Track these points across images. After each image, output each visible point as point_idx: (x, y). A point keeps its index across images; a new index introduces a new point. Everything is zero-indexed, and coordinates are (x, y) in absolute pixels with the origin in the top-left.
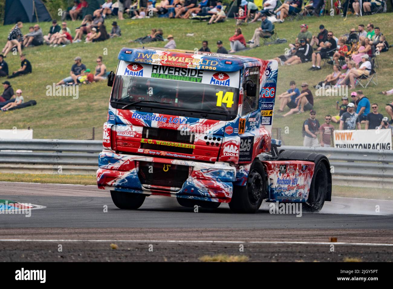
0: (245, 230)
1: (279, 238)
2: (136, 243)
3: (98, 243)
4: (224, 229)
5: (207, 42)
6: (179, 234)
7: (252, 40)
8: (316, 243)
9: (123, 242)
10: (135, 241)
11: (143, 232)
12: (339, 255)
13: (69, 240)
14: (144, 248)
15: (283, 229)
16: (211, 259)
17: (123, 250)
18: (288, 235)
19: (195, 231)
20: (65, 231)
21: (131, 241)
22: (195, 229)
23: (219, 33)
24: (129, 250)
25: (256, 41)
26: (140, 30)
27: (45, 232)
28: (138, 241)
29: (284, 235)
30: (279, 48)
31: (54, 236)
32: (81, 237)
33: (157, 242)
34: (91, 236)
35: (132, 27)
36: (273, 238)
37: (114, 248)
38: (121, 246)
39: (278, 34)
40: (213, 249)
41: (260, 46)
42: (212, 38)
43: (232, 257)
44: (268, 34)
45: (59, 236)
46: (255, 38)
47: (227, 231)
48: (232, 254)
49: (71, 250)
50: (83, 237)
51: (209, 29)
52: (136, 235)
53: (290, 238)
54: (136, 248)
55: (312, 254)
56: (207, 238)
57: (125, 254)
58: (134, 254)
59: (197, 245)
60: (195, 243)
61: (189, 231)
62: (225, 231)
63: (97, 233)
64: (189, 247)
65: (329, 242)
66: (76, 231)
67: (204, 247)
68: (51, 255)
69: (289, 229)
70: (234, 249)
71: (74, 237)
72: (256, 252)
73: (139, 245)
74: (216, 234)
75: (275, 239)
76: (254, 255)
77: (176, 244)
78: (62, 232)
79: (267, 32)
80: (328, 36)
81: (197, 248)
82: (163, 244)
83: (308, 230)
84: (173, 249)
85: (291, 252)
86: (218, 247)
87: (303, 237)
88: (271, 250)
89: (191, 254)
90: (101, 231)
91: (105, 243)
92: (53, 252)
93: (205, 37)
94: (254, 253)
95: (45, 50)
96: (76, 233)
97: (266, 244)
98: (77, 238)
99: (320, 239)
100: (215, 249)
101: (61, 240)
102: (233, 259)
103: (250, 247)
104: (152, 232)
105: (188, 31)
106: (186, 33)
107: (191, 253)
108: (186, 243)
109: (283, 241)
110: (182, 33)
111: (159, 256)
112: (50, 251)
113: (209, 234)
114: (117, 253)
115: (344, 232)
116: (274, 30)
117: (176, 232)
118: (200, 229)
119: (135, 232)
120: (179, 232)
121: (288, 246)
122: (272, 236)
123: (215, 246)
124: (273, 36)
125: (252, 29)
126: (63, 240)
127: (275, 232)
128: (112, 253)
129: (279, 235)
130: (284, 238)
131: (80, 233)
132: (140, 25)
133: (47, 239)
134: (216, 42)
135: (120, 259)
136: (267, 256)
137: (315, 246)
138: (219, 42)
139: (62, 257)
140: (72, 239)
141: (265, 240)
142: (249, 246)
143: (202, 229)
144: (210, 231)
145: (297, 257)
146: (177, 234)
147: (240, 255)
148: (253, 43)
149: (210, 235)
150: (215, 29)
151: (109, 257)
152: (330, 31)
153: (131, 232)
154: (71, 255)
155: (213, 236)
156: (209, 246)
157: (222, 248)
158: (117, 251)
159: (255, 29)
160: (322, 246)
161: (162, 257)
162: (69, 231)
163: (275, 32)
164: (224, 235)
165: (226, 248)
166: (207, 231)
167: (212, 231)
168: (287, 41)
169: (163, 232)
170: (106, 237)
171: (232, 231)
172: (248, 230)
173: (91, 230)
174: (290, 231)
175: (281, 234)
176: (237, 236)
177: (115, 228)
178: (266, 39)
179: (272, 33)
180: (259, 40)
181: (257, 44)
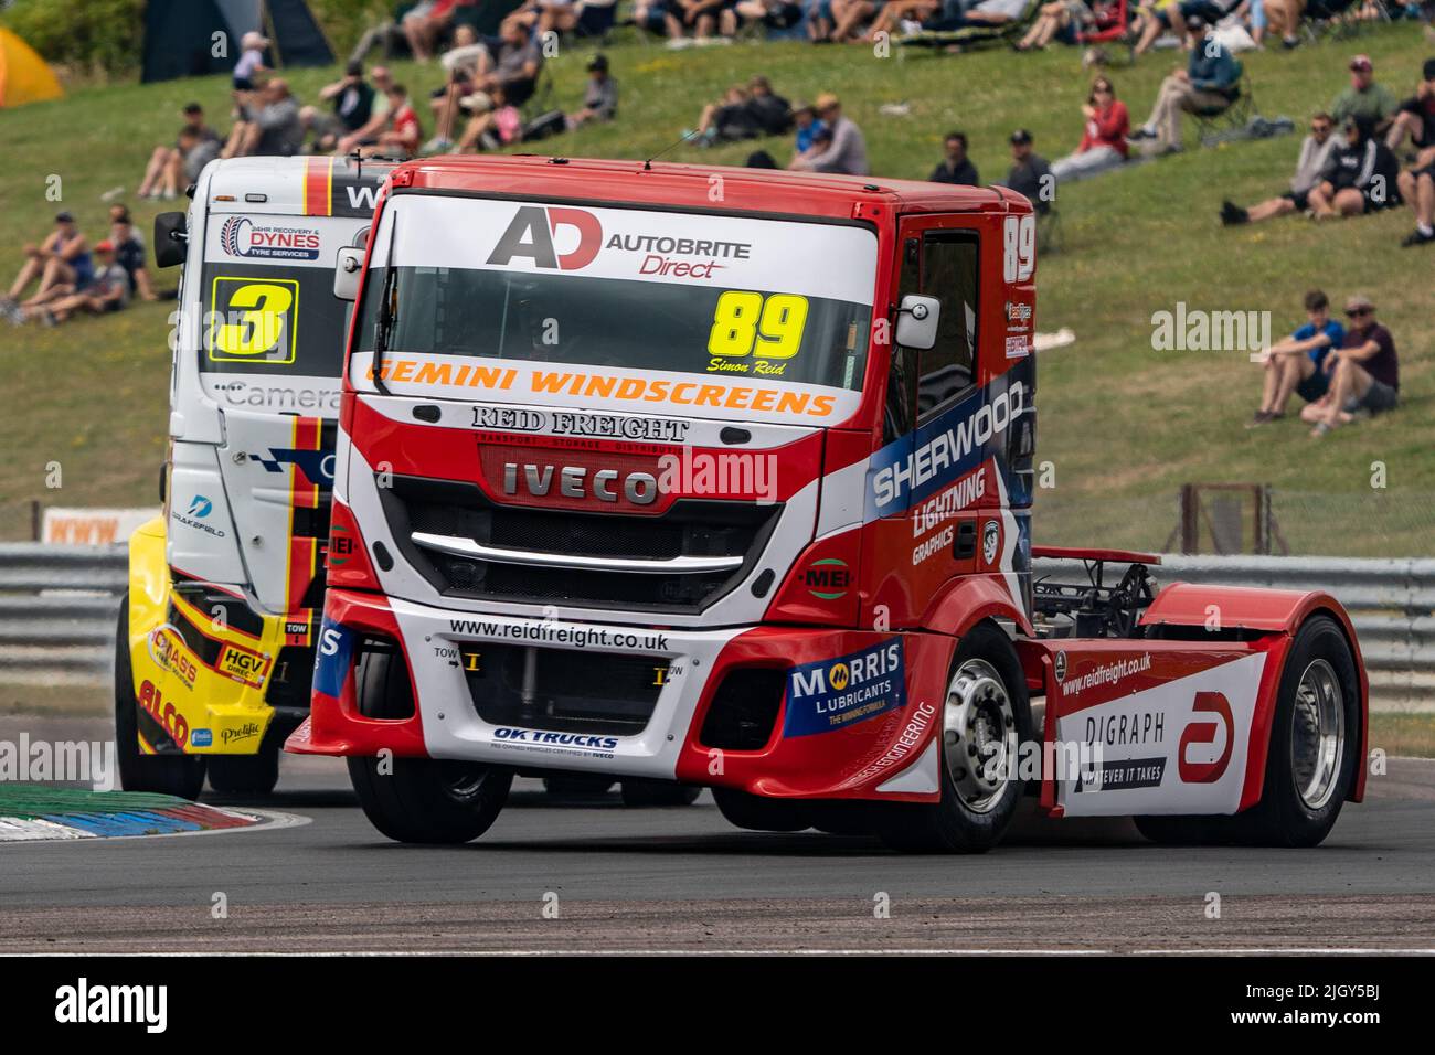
0: (1114, 904)
1: (1255, 933)
4: (1030, 900)
6: (846, 923)
7: (1148, 127)
10: (664, 952)
11: (697, 917)
15: (1270, 896)
18: (1292, 920)
19: (909, 911)
20: (382, 915)
21: (649, 952)
22: (911, 903)
23: (1017, 101)
25: (1165, 131)
26: (691, 94)
27: (302, 921)
29: (1274, 920)
30: (1264, 157)
31: (340, 937)
32: (446, 940)
34: (486, 935)
35: (657, 81)
39: (1256, 97)
41: (1183, 150)
42: (984, 122)
44: (1217, 102)
46: (1164, 114)
47: (1041, 906)
50: (457, 940)
51: (975, 82)
52: (668, 931)
53: (1300, 932)
56: (958, 940)
62: (1033, 906)
66: (429, 917)
69: (1294, 898)
71: (417, 939)
74: (994, 920)
75: (1238, 938)
78: (372, 920)
79: (1210, 91)
83: (1375, 898)
87: (1354, 930)
93: (956, 119)
96: (428, 924)
98: (434, 945)
99: (1422, 933)
104: (736, 916)
105: (887, 96)
106: (878, 103)
109: (1266, 946)
110: (864, 103)
113: (969, 922)
116: (1242, 81)
117: (831, 914)
118: (930, 901)
119: (668, 919)
120: (848, 914)
124: (1238, 106)
125: (1151, 81)
129: (1256, 920)
130: (1274, 932)
131: (444, 924)
132: (689, 72)
138: (1018, 134)
141: (1196, 944)
143: (940, 901)
144: (970, 909)
146: (836, 924)
148: (1154, 136)
149: (971, 925)
150: (996, 84)
153: (650, 919)
155: (985, 931)
159: (1160, 81)
162: (399, 917)
163: (1243, 90)
164: (1028, 924)
166: (959, 910)
167: (980, 909)
168: (1298, 125)
169: (778, 914)
170: (549, 939)
171: (1063, 907)
172: (1126, 904)
173: (489, 912)
174: (1298, 905)
175: (1260, 915)
176: (1082, 926)
177: (586, 901)
178: (1209, 120)
179: (1233, 95)
180: (1177, 123)
181: (1171, 140)
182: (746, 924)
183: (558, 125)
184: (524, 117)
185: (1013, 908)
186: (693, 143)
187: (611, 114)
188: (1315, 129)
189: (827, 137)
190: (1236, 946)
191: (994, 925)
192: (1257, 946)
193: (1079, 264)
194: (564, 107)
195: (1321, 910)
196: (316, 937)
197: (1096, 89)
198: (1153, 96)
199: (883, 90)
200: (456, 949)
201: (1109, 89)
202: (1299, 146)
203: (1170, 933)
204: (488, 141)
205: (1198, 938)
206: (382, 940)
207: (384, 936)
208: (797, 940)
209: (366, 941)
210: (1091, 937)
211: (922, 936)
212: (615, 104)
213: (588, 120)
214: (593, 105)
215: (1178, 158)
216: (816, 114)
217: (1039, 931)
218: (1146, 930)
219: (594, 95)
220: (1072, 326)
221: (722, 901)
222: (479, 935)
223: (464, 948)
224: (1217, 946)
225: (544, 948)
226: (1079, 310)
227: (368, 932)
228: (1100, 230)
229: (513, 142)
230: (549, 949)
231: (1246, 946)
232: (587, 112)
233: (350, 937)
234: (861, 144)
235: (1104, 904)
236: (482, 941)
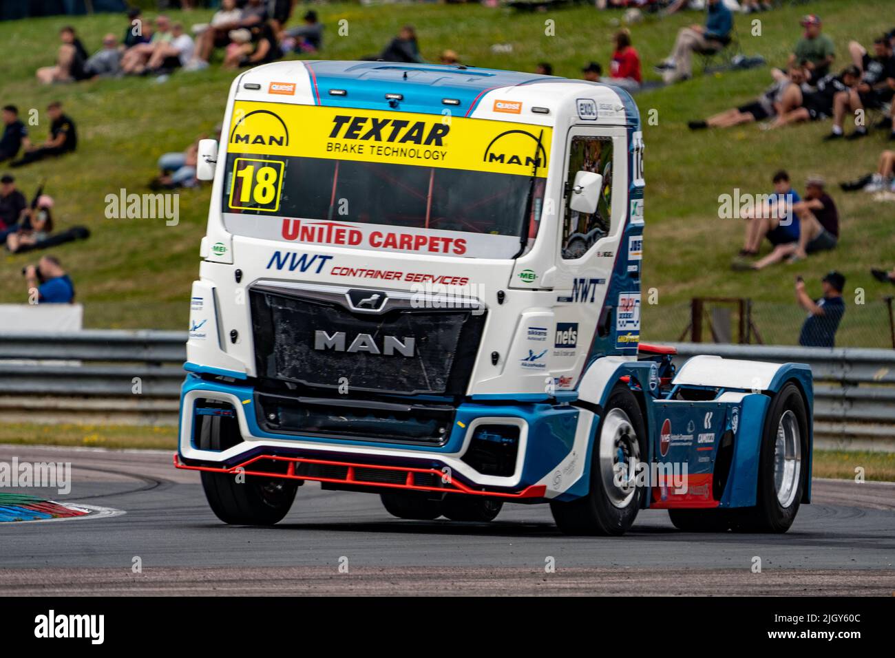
0: (661, 573)
4: (605, 570)
5: (547, 67)
7: (670, 61)
19: (527, 576)
20: (178, 575)
22: (528, 570)
25: (682, 64)
27: (124, 579)
29: (769, 586)
30: (745, 82)
34: (248, 589)
39: (741, 43)
44: (715, 45)
46: (681, 54)
62: (608, 574)
63: (265, 580)
69: (781, 571)
83: (834, 572)
90: (275, 577)
93: (543, 56)
96: (209, 581)
105: (496, 39)
106: (490, 44)
110: (481, 44)
117: (475, 577)
125: (671, 30)
129: (756, 585)
146: (479, 584)
148: (674, 68)
149: (568, 586)
159: (679, 31)
162: (190, 576)
166: (560, 576)
168: (769, 62)
171: (628, 574)
172: (671, 573)
174: (782, 576)
177: (313, 567)
179: (726, 41)
181: (686, 70)
182: (420, 583)
191: (583, 586)
199: (494, 35)
207: (181, 589)
221: (403, 568)
227: (170, 586)
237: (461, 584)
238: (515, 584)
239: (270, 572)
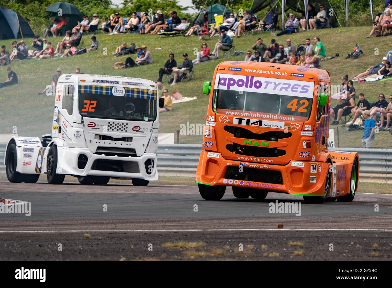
0: (204, 220)
1: (234, 226)
2: (107, 233)
3: (72, 233)
4: (185, 219)
5: (173, 55)
6: (146, 224)
7: (213, 53)
8: (265, 230)
9: (95, 232)
10: (106, 231)
11: (114, 223)
12: (285, 240)
13: (47, 231)
14: (114, 237)
15: (237, 218)
16: (173, 245)
17: (95, 239)
18: (242, 223)
19: (160, 222)
20: (44, 223)
21: (103, 231)
22: (160, 220)
23: (184, 47)
24: (101, 239)
25: (216, 53)
26: (114, 45)
27: (26, 224)
28: (108, 231)
29: (238, 223)
30: (237, 60)
31: (34, 228)
32: (58, 228)
33: (125, 232)
34: (67, 227)
35: (107, 42)
36: (228, 226)
37: (87, 238)
38: (94, 235)
39: (235, 47)
40: (174, 237)
41: (220, 58)
42: (178, 51)
43: (191, 243)
44: (228, 48)
45: (38, 228)
46: (216, 51)
47: (188, 220)
48: (191, 240)
49: (48, 240)
50: (60, 228)
51: (176, 43)
52: (107, 226)
53: (243, 226)
54: (107, 237)
55: (262, 239)
56: (170, 228)
57: (97, 242)
58: (105, 243)
59: (161, 234)
60: (159, 232)
61: (155, 222)
62: (186, 220)
63: (73, 224)
64: (153, 235)
65: (276, 228)
66: (54, 223)
67: (167, 235)
68: (31, 245)
69: (242, 218)
70: (193, 236)
71: (51, 228)
72: (212, 239)
73: (110, 234)
74: (178, 223)
75: (230, 227)
76: (210, 241)
77: (142, 233)
78: (41, 224)
79: (226, 45)
80: (280, 49)
81: (161, 236)
82: (131, 233)
83: (259, 218)
84: (140, 237)
85: (243, 238)
86: (180, 235)
87: (254, 225)
88: (226, 236)
89: (155, 242)
90: (76, 223)
91: (79, 233)
92: (33, 242)
93: (172, 51)
94: (211, 239)
95: (29, 63)
96: (54, 225)
97: (222, 232)
98: (55, 229)
99: (269, 226)
100: (177, 237)
101: (39, 231)
102: (192, 245)
103: (207, 235)
104: (122, 223)
105: (157, 46)
107: (155, 240)
108: (150, 232)
109: (236, 229)
110: (152, 47)
111: (127, 244)
112: (30, 241)
113: (172, 224)
114: (90, 242)
115: (290, 219)
116: (233, 43)
117: (143, 222)
118: (164, 219)
119: (107, 223)
120: (146, 222)
121: (241, 233)
122: (227, 225)
123: (176, 234)
125: (213, 43)
126: (41, 231)
127: (230, 221)
128: (86, 242)
129: (234, 223)
130: (238, 226)
131: (57, 225)
132: (114, 40)
133: (27, 231)
134: (182, 55)
135: (92, 246)
136: (222, 242)
137: (264, 232)
138: (185, 54)
139: (40, 246)
140: (50, 230)
141: (221, 228)
142: (206, 233)
143: (166, 219)
144: (173, 221)
145: (248, 242)
146: (144, 224)
147: (198, 241)
148: (214, 55)
149: (173, 225)
150: (180, 43)
151: (82, 245)
152: (281, 44)
153: (103, 223)
154: (49, 244)
155: (176, 226)
156: (172, 234)
157: (182, 236)
158: (90, 240)
159: (216, 43)
160: (270, 232)
161: (129, 244)
162: (48, 223)
163: (233, 45)
164: (185, 224)
165: (186, 235)
166: (171, 221)
167: (175, 221)
168: (244, 53)
169: (131, 222)
170: (81, 228)
171: (193, 220)
172: (207, 220)
173: (67, 222)
174: (243, 220)
175: (235, 222)
176: (197, 225)
177: (89, 220)
178: (226, 52)
179: (231, 46)
180: (219, 52)
181: (218, 56)
182: (124, 224)
183: (85, 51)
184: (77, 50)
185: (183, 221)
186: (114, 55)
187: (96, 49)
188: (248, 54)
189: (144, 54)
190: (229, 229)
191: (178, 224)
192: (234, 229)
193: (198, 82)
194: (86, 47)
195: (248, 221)
196: (29, 228)
197: (203, 45)
198: (214, 46)
199: (156, 44)
200: (60, 230)
201: (206, 44)
202: (244, 58)
203: (216, 226)
204: (69, 54)
205: (221, 227)
206: (44, 228)
207: (44, 227)
208: (135, 228)
209: (40, 229)
210: (199, 227)
211: (162, 227)
212: (98, 46)
213: (91, 50)
214: (92, 47)
215: (219, 59)
216: (142, 49)
217: (188, 226)
218: (211, 225)
219: (93, 45)
220: (196, 96)
221: (119, 219)
222: (65, 227)
223: (62, 230)
224: (225, 229)
225: (79, 230)
226: (198, 92)
227: (41, 227)
228: (203, 75)
229: (75, 54)
230: (81, 230)
231: (232, 229)
232: (91, 48)
233: (36, 228)
234: (151, 55)
235: (202, 220)
236: (66, 228)
237: (138, 224)
238: (156, 224)
239: (75, 221)
